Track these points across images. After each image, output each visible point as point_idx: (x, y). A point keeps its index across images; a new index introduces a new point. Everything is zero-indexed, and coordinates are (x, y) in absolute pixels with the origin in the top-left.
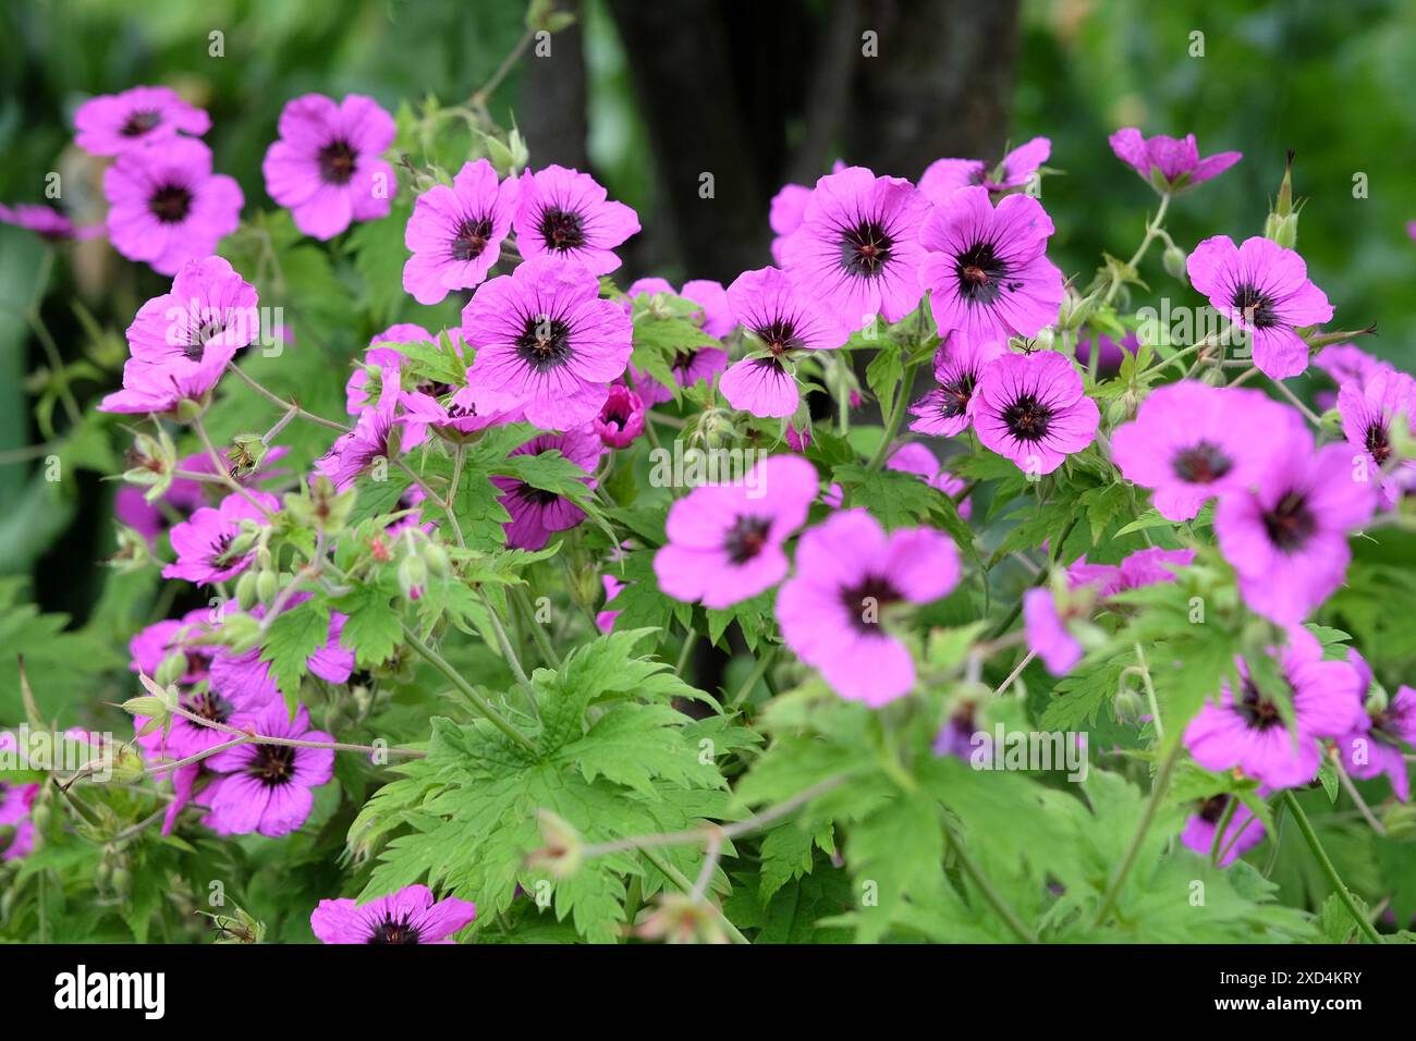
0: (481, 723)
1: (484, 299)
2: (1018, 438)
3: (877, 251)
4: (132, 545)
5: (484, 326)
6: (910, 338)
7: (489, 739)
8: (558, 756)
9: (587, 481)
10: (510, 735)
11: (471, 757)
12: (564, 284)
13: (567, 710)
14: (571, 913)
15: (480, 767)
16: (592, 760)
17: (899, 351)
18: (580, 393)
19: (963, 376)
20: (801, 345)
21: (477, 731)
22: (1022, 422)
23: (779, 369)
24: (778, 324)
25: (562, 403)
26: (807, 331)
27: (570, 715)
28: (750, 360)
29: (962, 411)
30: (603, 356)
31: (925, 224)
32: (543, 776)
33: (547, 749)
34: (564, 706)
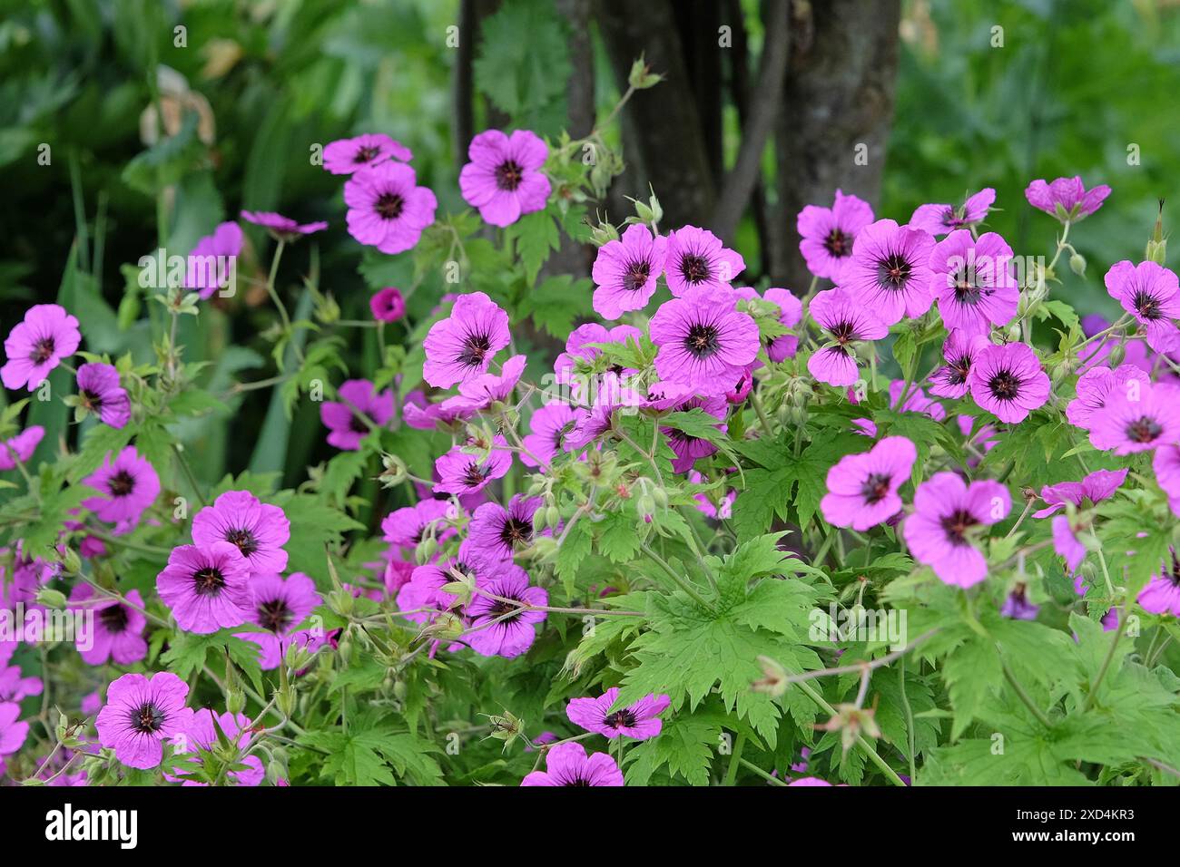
0: (678, 593)
1: (664, 314)
2: (999, 398)
3: (901, 273)
4: (395, 466)
5: (663, 331)
6: (920, 326)
7: (684, 604)
8: (729, 613)
9: (719, 426)
10: (699, 602)
11: (674, 616)
12: (713, 303)
13: (734, 584)
14: (746, 715)
15: (681, 622)
16: (752, 617)
17: (913, 335)
18: (726, 372)
19: (962, 358)
20: (858, 337)
21: (677, 599)
22: (1002, 387)
23: (845, 353)
24: (842, 325)
25: (715, 380)
26: (862, 329)
27: (737, 587)
28: (827, 348)
29: (963, 380)
30: (740, 348)
31: (932, 256)
32: (721, 626)
33: (722, 609)
34: (733, 582)
